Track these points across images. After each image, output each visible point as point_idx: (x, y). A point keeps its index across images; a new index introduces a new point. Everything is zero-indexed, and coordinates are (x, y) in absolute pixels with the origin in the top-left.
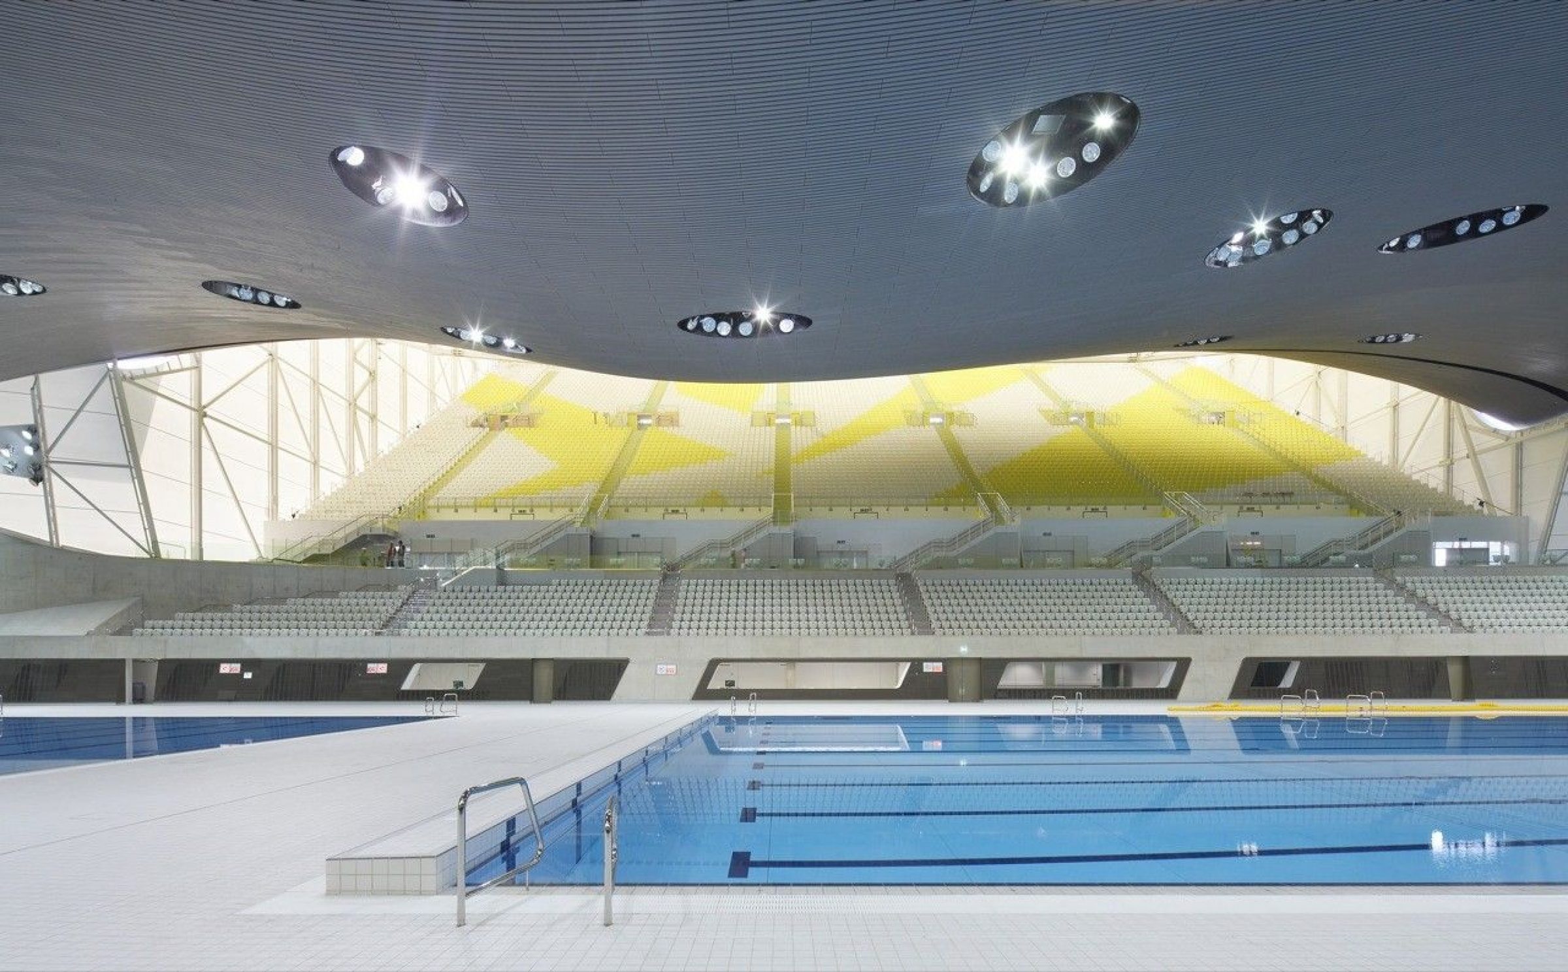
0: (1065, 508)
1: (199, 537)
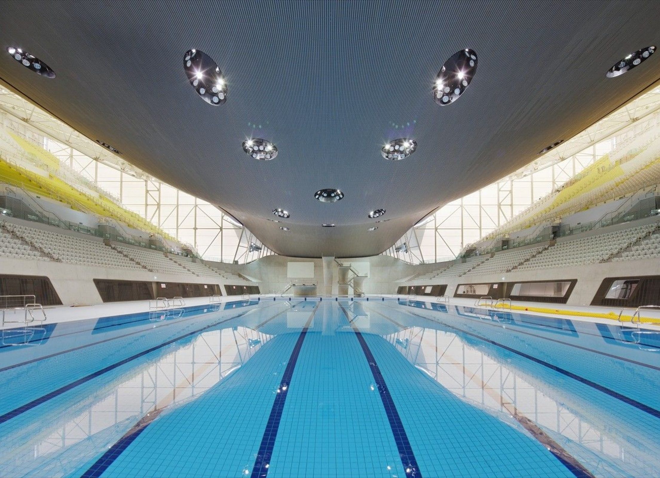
1: (436, 257)
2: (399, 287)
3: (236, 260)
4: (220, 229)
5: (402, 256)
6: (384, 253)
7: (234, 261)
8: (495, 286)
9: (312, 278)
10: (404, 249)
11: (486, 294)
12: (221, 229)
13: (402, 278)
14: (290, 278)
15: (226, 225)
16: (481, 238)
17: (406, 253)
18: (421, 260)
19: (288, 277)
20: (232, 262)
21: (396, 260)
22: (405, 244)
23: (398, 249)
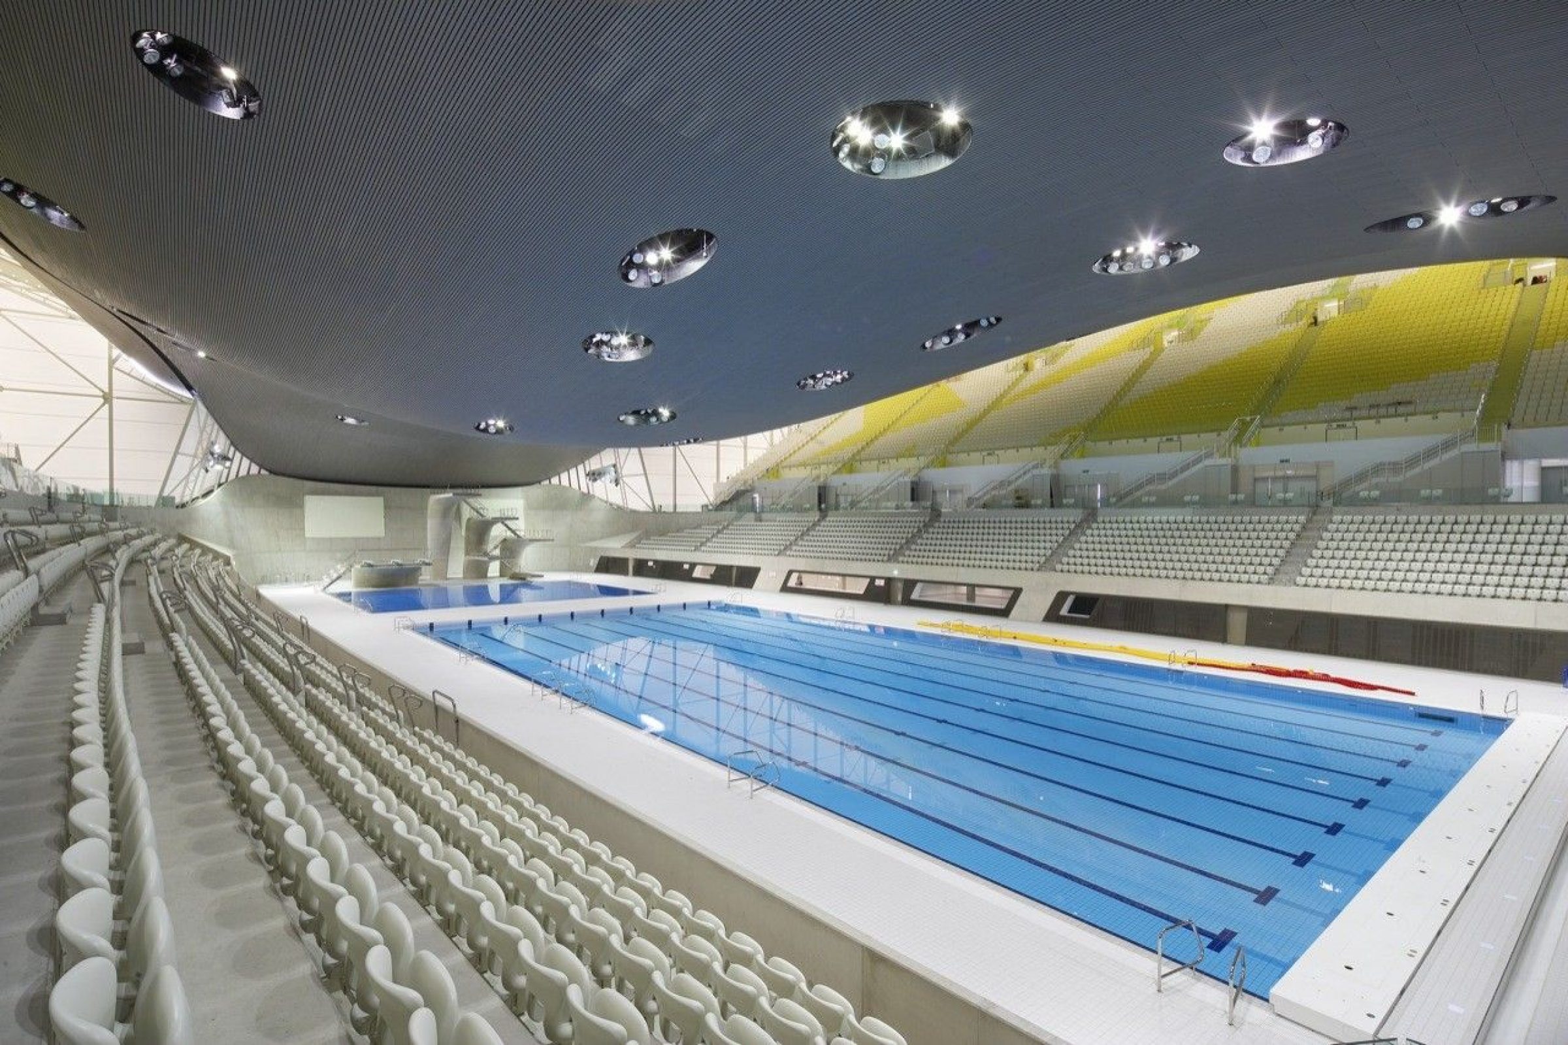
0: (1142, 440)
1: (675, 499)
2: (602, 558)
3: (165, 494)
4: (104, 397)
5: (603, 489)
6: (555, 480)
7: (160, 496)
8: (880, 583)
9: (379, 539)
10: (612, 475)
11: (862, 592)
12: (107, 398)
13: (602, 538)
14: (313, 539)
15: (122, 384)
16: (745, 465)
17: (617, 485)
18: (650, 504)
19: (307, 535)
20: (152, 503)
21: (587, 497)
22: (614, 466)
23: (594, 476)
